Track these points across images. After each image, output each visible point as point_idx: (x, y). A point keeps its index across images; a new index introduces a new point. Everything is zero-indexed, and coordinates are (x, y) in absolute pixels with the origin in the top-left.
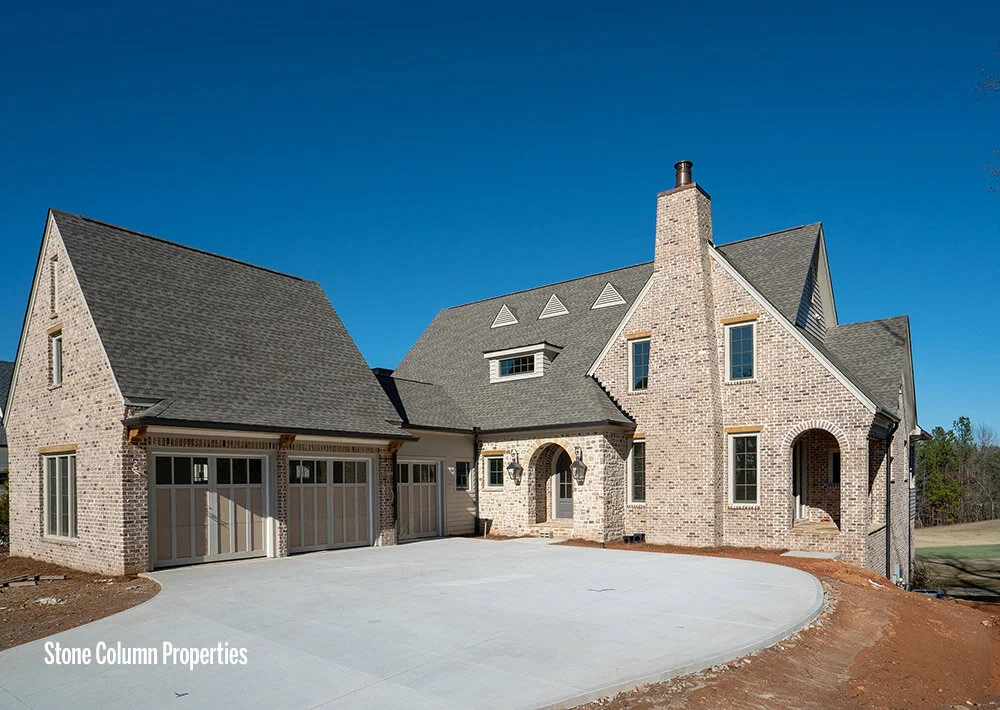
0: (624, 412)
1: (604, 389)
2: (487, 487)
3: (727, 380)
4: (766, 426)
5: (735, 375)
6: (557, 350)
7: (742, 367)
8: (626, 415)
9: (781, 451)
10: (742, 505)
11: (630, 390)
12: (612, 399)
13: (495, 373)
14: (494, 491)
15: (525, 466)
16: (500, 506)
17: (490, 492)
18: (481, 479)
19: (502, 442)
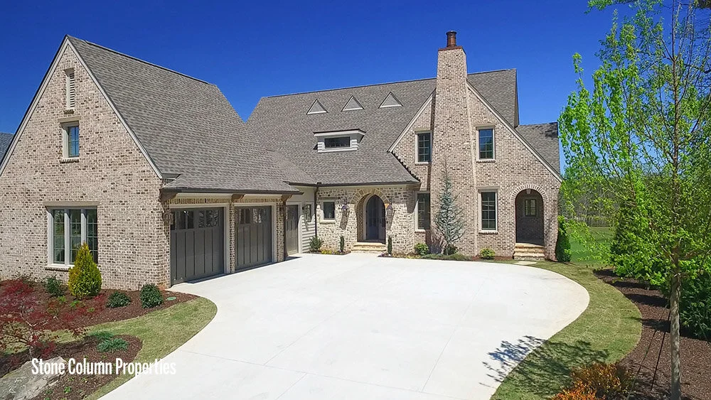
0: (412, 175)
1: (399, 160)
2: (323, 220)
3: (478, 160)
4: (501, 186)
5: (482, 156)
6: (364, 134)
7: (487, 151)
8: (415, 177)
9: (510, 201)
10: (487, 231)
11: (417, 162)
12: (405, 166)
13: (322, 145)
14: (329, 223)
15: (352, 207)
16: (333, 232)
17: (326, 224)
18: (318, 215)
19: (335, 192)
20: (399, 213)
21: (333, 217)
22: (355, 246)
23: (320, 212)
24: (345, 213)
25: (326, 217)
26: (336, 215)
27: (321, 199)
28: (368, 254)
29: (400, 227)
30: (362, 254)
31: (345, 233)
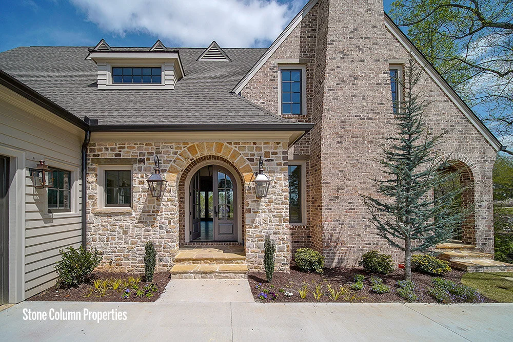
2: (102, 208)
13: (105, 78)
14: (116, 214)
15: (171, 180)
16: (125, 233)
17: (109, 215)
18: (92, 197)
19: (132, 147)
20: (274, 193)
21: (128, 201)
22: (178, 261)
23: (97, 191)
24: (156, 192)
25: (110, 201)
26: (136, 196)
27: (99, 162)
28: (212, 281)
29: (275, 221)
30: (198, 281)
31: (156, 235)
